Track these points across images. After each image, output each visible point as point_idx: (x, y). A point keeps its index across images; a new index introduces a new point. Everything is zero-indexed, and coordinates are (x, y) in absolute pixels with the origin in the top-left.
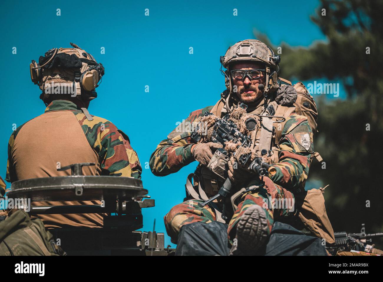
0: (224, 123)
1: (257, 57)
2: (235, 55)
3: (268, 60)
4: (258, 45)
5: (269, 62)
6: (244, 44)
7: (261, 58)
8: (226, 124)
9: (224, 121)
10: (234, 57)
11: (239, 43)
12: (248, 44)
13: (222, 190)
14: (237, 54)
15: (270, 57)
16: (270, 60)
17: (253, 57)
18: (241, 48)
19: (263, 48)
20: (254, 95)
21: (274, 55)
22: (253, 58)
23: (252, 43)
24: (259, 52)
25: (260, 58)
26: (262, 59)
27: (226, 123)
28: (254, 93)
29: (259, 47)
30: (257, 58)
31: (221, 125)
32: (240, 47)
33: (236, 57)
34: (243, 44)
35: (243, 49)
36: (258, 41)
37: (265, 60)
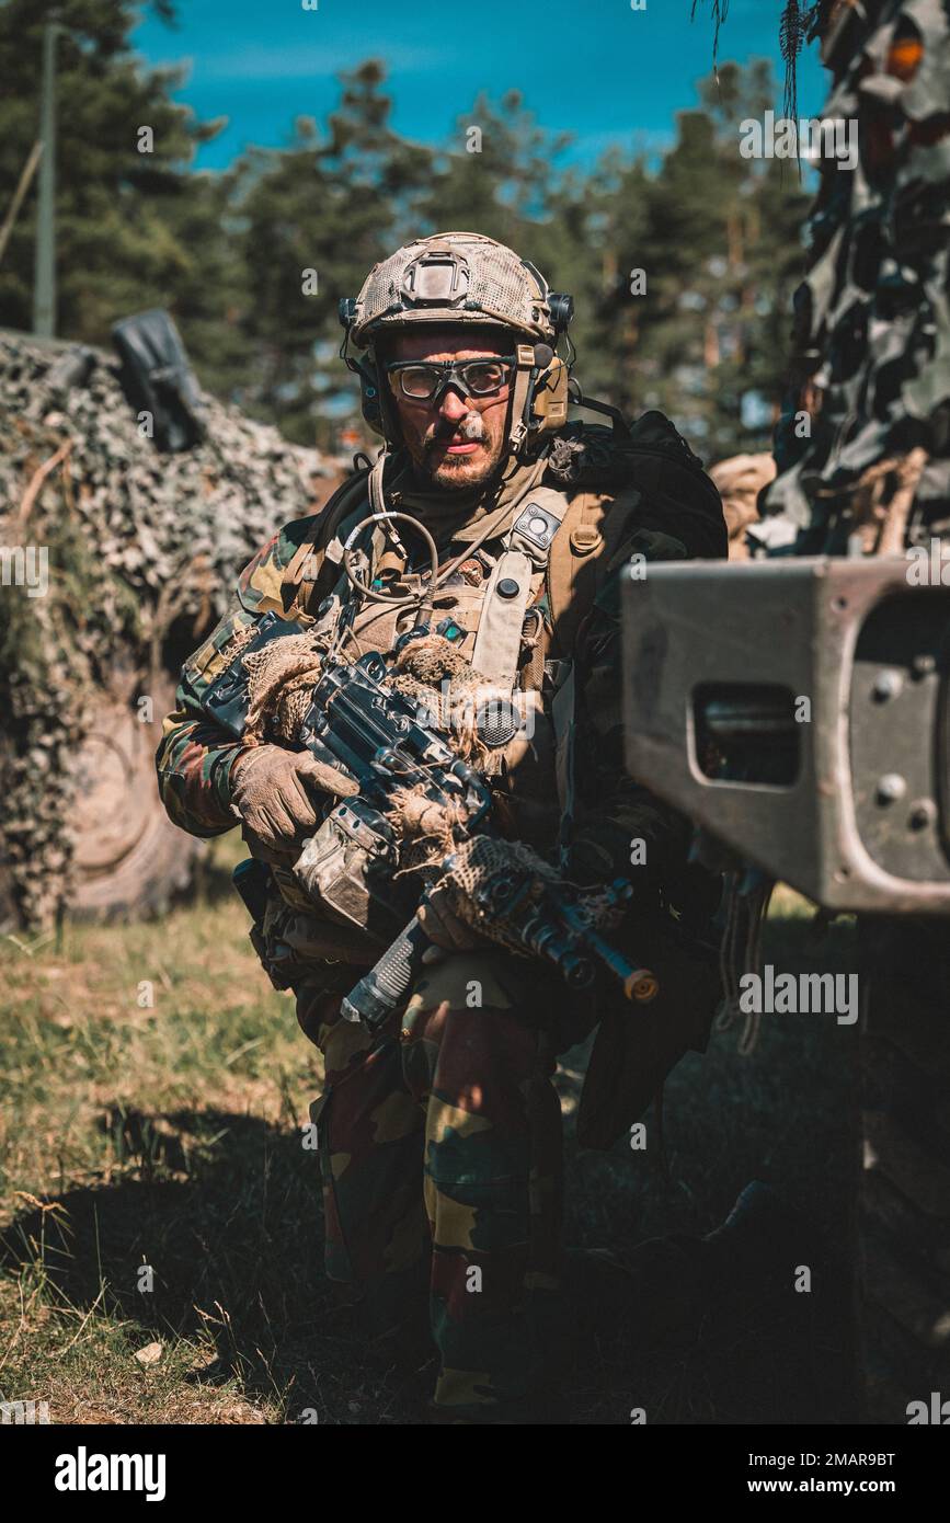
0: (364, 686)
1: (484, 307)
2: (396, 300)
3: (530, 320)
4: (486, 259)
5: (534, 327)
6: (431, 254)
7: (499, 314)
8: (374, 691)
9: (360, 677)
10: (392, 311)
11: (414, 251)
12: (448, 254)
13: (368, 994)
14: (405, 298)
15: (536, 303)
16: (536, 319)
17: (467, 308)
18: (421, 271)
19: (506, 268)
20: (482, 459)
21: (547, 296)
22: (469, 314)
23: (461, 250)
24: (492, 288)
25: (495, 312)
26: (505, 316)
27: (370, 685)
28: (481, 451)
29: (489, 267)
30: (484, 312)
31: (350, 687)
32: (419, 267)
33: (399, 310)
34: (426, 257)
35: (429, 278)
36: (488, 239)
37: (515, 320)
